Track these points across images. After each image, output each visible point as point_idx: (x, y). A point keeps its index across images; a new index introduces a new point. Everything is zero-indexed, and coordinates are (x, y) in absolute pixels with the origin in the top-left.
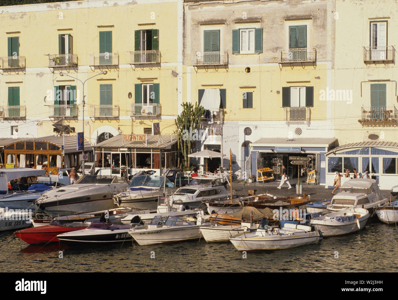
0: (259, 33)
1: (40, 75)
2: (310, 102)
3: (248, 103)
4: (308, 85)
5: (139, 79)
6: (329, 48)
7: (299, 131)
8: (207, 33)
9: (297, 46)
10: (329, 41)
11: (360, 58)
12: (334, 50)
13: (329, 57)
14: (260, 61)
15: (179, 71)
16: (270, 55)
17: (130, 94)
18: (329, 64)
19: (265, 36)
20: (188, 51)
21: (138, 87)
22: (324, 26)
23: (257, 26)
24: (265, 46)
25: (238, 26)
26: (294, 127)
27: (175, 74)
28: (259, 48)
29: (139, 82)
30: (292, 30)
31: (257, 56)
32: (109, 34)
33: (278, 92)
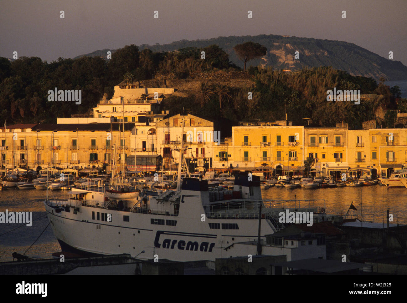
0: (327, 138)
1: (256, 148)
2: (341, 157)
3: (324, 156)
4: (341, 152)
5: (290, 150)
6: (347, 143)
7: (338, 165)
8: (311, 138)
9: (338, 142)
10: (347, 141)
11: (355, 145)
12: (348, 143)
13: (347, 145)
14: (327, 146)
15: (303, 148)
16: (330, 144)
17: (287, 154)
18: (346, 147)
19: (329, 139)
20: (306, 142)
21: (290, 152)
22: (345, 137)
23: (326, 136)
24: (329, 142)
25: (321, 136)
26: (338, 163)
27: (301, 149)
28: (327, 142)
29: (290, 151)
30: (337, 137)
31: (326, 144)
32: (280, 137)
33: (333, 154)
